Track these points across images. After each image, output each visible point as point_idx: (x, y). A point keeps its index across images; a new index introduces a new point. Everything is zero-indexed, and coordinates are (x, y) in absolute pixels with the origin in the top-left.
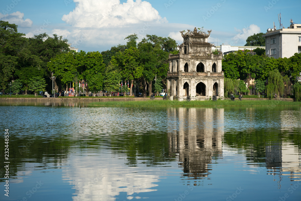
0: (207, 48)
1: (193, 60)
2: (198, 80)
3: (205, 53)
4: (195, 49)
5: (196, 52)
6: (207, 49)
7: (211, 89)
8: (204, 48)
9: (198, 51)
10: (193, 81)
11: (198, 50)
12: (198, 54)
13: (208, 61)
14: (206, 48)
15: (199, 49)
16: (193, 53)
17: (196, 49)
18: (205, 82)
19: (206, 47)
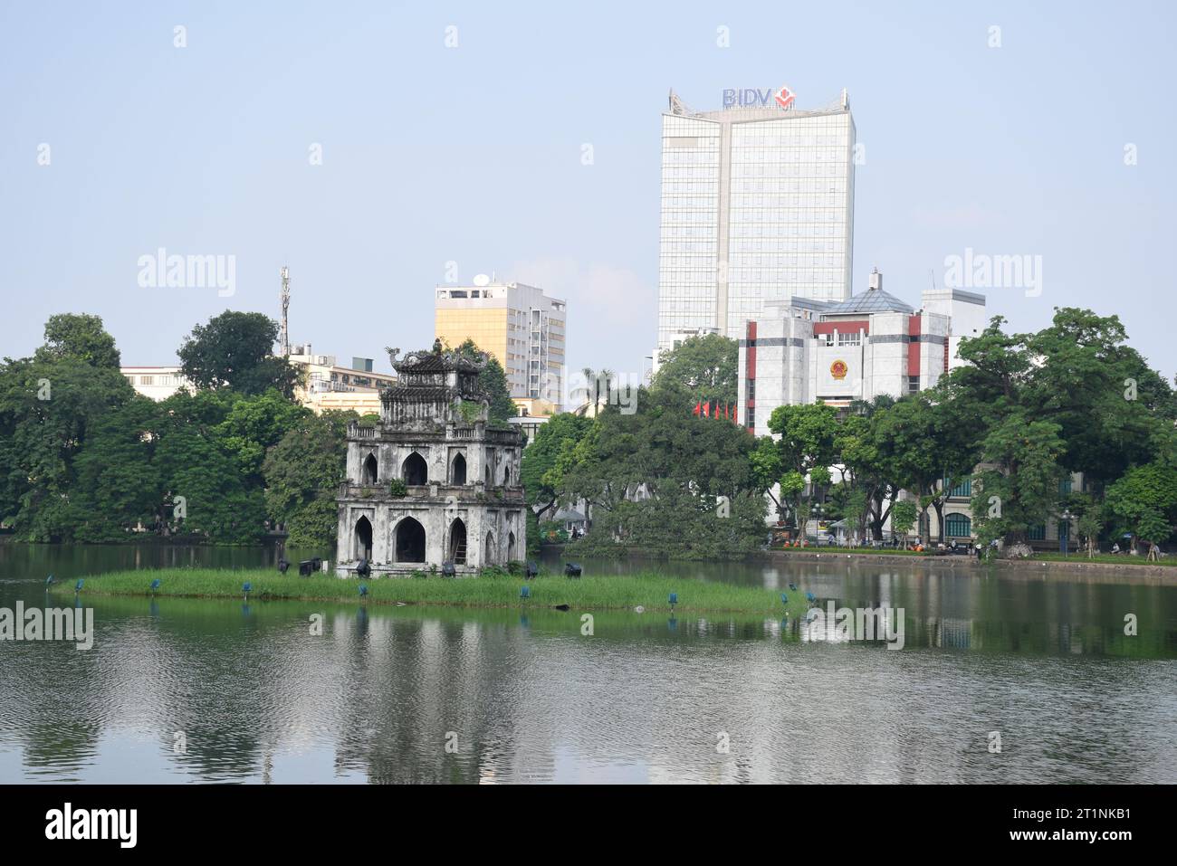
0: (437, 406)
1: (386, 446)
2: (400, 512)
3: (429, 419)
4: (397, 409)
5: (402, 419)
6: (437, 409)
7: (437, 542)
8: (426, 406)
9: (408, 416)
10: (382, 512)
11: (406, 413)
12: (406, 427)
13: (434, 447)
14: (435, 405)
15: (409, 409)
16: (392, 423)
17: (402, 410)
18: (423, 519)
19: (432, 403)
